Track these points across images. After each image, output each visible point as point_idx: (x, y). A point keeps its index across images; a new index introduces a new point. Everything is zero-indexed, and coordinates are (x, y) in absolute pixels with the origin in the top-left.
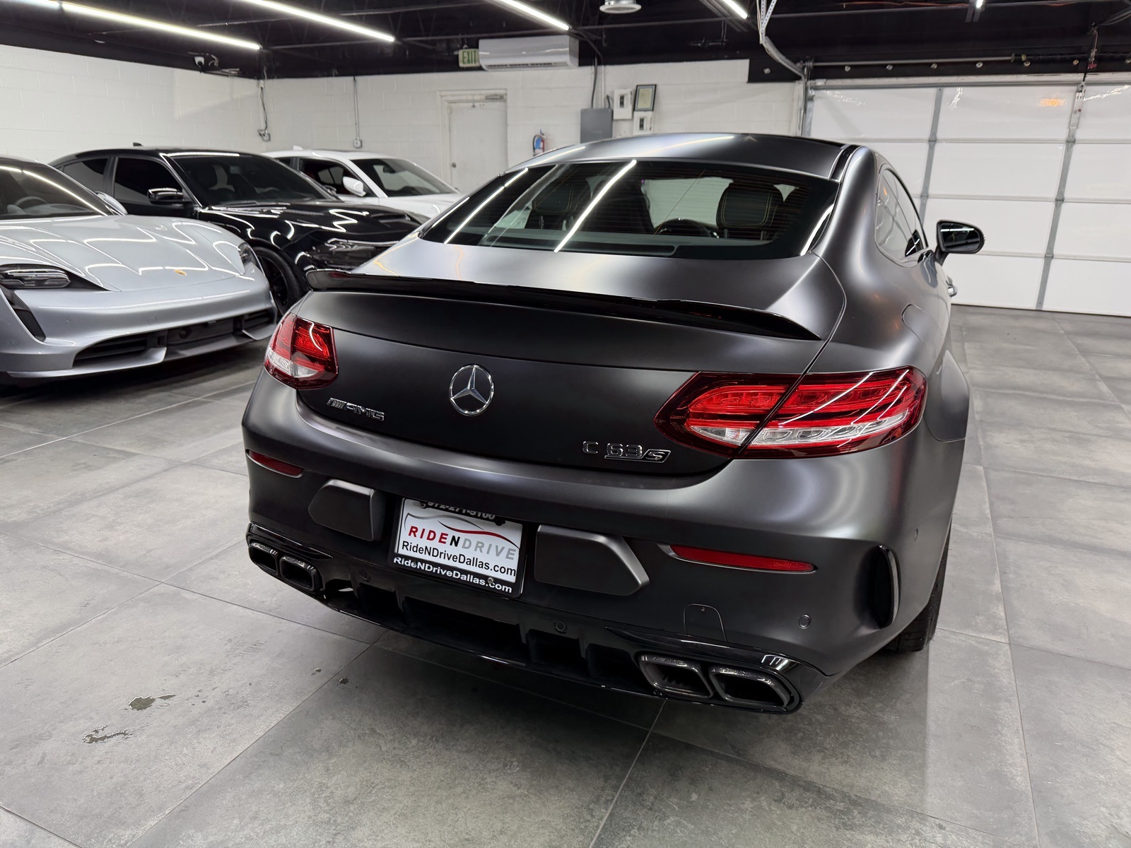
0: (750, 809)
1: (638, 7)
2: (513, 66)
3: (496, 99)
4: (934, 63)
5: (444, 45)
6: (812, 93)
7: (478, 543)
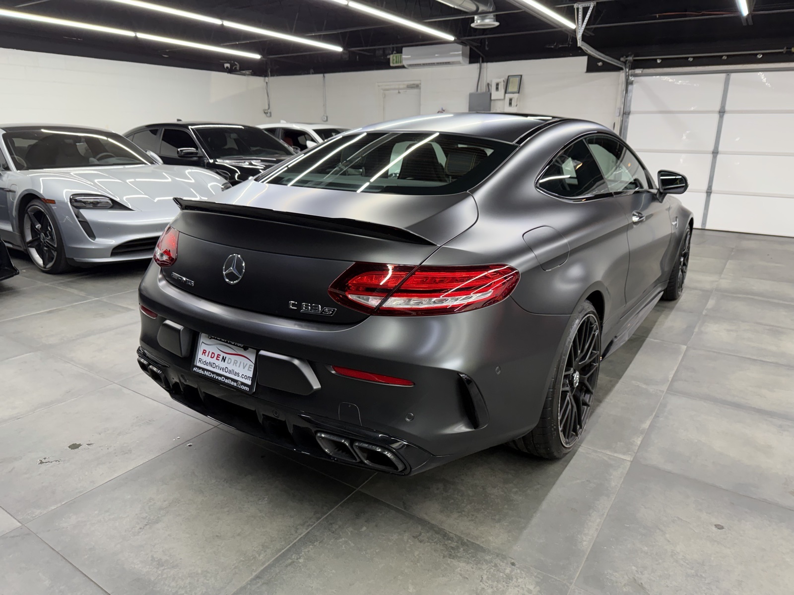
0: (394, 540)
1: (497, 24)
2: (424, 65)
3: (414, 87)
4: (724, 55)
5: (381, 52)
6: (632, 78)
7: (235, 360)
